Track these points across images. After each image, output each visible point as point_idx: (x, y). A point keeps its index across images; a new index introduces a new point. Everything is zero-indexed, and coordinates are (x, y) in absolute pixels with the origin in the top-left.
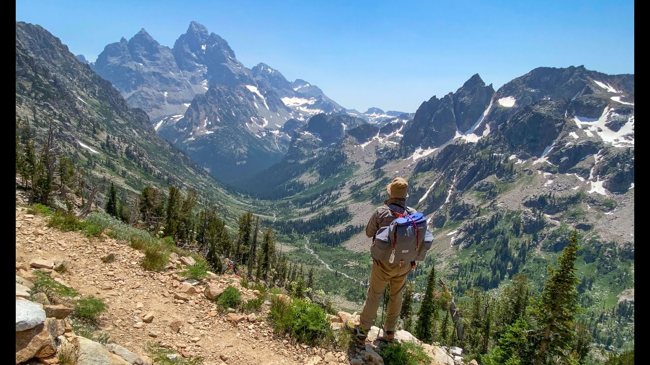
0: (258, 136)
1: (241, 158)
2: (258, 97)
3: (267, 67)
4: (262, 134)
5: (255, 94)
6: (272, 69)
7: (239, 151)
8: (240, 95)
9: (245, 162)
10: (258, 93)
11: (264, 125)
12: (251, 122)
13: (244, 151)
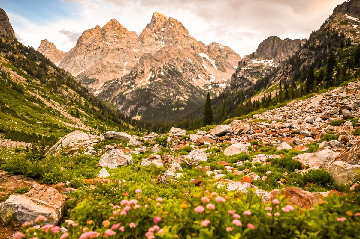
0: (204, 89)
1: (179, 104)
2: (206, 60)
3: (218, 45)
4: (208, 87)
5: (204, 58)
6: (223, 46)
7: (179, 98)
8: (189, 58)
9: (183, 108)
10: (208, 58)
11: (211, 81)
12: (197, 78)
13: (184, 99)
